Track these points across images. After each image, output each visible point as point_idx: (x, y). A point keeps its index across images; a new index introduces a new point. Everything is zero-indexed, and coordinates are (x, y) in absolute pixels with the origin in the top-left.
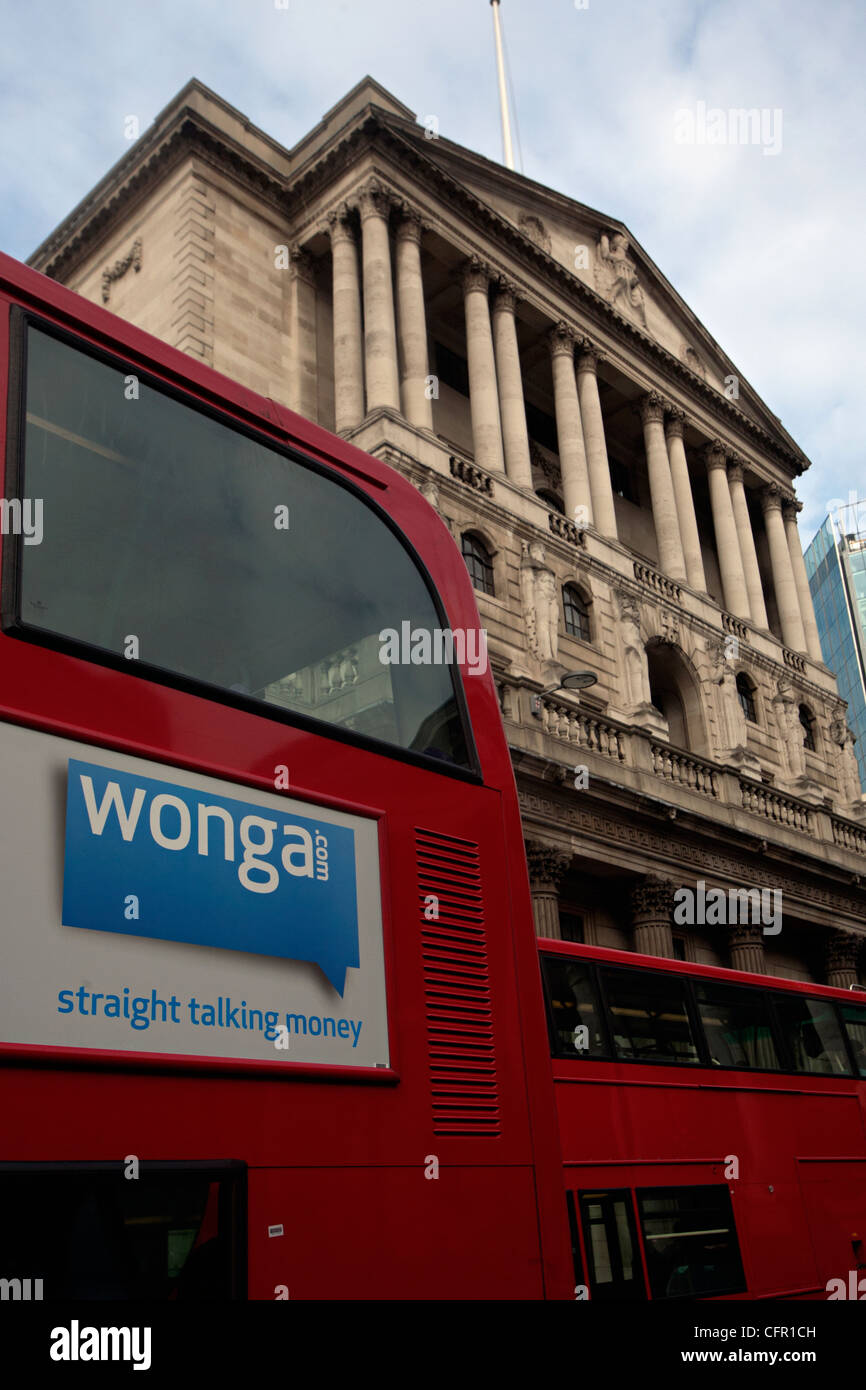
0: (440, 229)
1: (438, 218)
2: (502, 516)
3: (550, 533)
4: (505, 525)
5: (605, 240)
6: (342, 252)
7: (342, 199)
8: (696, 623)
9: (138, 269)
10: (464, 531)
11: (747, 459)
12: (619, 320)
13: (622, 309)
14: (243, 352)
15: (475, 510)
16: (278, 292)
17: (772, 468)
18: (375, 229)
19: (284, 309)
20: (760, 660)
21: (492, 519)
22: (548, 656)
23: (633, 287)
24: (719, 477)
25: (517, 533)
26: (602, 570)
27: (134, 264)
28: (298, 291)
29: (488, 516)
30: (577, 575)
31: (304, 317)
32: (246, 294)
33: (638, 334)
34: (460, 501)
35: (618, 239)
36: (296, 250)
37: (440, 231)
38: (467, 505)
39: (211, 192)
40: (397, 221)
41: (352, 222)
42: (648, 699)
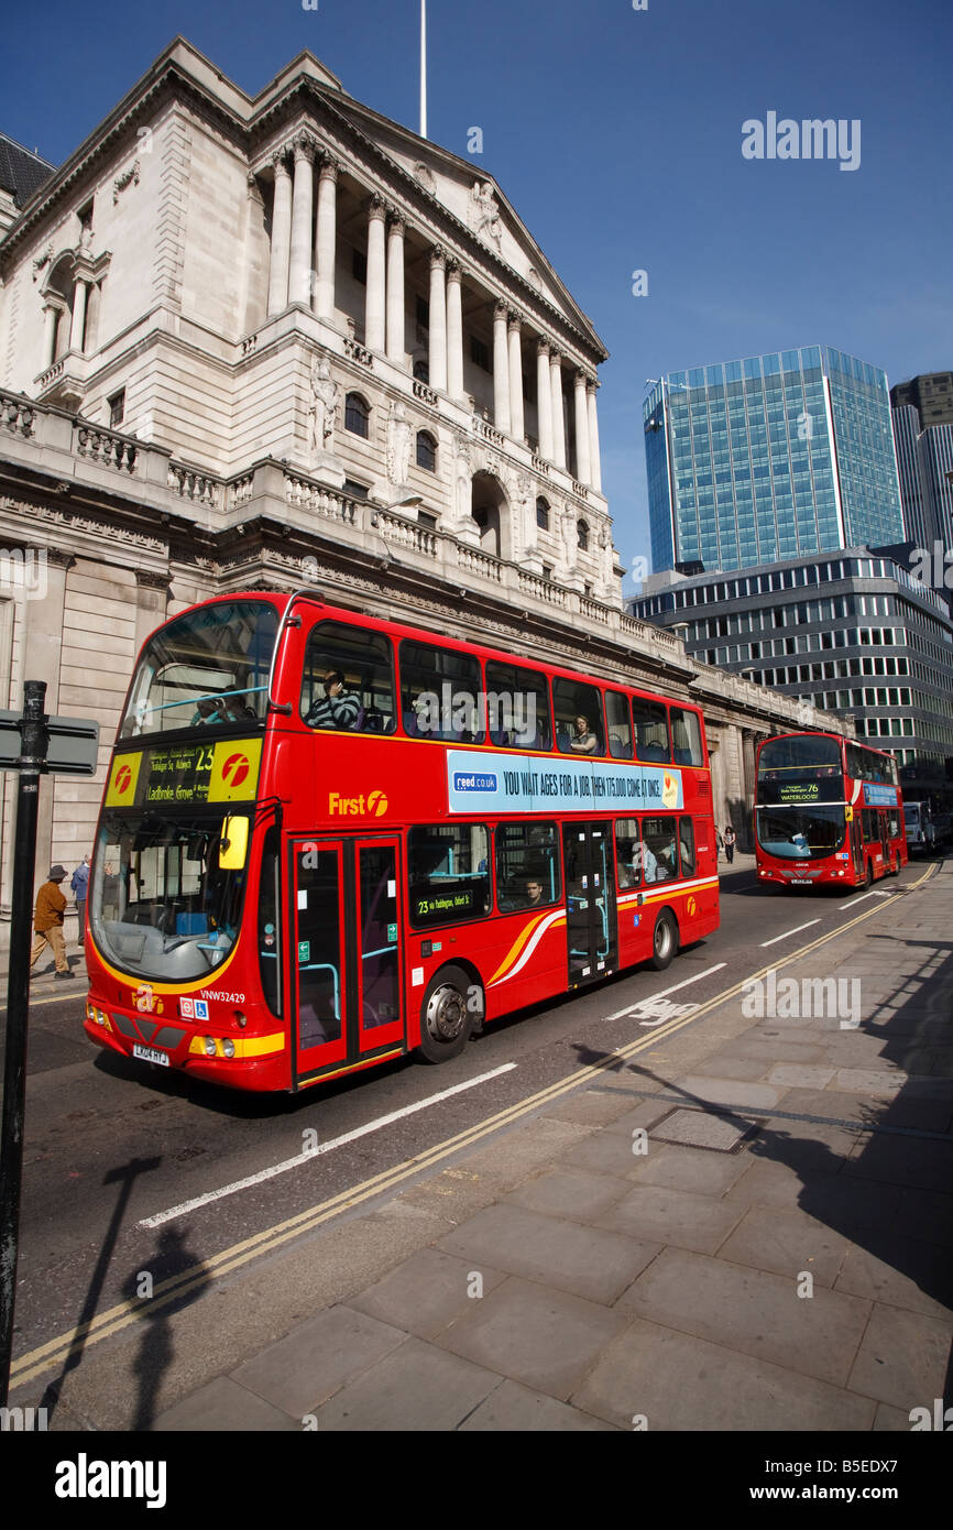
0: (353, 172)
1: (352, 162)
2: (377, 383)
3: (413, 395)
4: (380, 390)
5: (477, 185)
6: (282, 181)
7: (283, 144)
8: (512, 461)
9: (137, 182)
10: (348, 392)
11: (565, 349)
12: (481, 246)
13: (484, 238)
14: (207, 252)
15: (358, 378)
16: (236, 209)
17: (581, 355)
18: (304, 168)
19: (240, 220)
20: (555, 488)
21: (370, 384)
22: (400, 482)
23: (493, 222)
24: (543, 360)
25: (388, 395)
26: (447, 422)
27: (135, 177)
28: (252, 209)
29: (366, 382)
30: (429, 426)
31: (254, 227)
32: (212, 209)
33: (493, 256)
34: (348, 372)
35: (487, 186)
36: (252, 177)
37: (353, 174)
38: (352, 374)
39: (189, 128)
40: (319, 163)
41: (289, 162)
42: (469, 513)
